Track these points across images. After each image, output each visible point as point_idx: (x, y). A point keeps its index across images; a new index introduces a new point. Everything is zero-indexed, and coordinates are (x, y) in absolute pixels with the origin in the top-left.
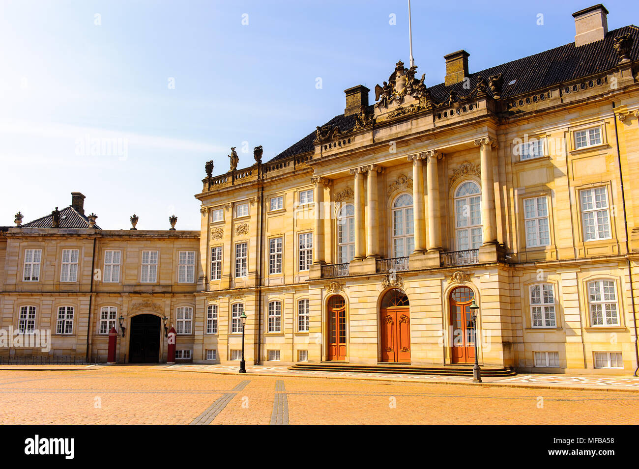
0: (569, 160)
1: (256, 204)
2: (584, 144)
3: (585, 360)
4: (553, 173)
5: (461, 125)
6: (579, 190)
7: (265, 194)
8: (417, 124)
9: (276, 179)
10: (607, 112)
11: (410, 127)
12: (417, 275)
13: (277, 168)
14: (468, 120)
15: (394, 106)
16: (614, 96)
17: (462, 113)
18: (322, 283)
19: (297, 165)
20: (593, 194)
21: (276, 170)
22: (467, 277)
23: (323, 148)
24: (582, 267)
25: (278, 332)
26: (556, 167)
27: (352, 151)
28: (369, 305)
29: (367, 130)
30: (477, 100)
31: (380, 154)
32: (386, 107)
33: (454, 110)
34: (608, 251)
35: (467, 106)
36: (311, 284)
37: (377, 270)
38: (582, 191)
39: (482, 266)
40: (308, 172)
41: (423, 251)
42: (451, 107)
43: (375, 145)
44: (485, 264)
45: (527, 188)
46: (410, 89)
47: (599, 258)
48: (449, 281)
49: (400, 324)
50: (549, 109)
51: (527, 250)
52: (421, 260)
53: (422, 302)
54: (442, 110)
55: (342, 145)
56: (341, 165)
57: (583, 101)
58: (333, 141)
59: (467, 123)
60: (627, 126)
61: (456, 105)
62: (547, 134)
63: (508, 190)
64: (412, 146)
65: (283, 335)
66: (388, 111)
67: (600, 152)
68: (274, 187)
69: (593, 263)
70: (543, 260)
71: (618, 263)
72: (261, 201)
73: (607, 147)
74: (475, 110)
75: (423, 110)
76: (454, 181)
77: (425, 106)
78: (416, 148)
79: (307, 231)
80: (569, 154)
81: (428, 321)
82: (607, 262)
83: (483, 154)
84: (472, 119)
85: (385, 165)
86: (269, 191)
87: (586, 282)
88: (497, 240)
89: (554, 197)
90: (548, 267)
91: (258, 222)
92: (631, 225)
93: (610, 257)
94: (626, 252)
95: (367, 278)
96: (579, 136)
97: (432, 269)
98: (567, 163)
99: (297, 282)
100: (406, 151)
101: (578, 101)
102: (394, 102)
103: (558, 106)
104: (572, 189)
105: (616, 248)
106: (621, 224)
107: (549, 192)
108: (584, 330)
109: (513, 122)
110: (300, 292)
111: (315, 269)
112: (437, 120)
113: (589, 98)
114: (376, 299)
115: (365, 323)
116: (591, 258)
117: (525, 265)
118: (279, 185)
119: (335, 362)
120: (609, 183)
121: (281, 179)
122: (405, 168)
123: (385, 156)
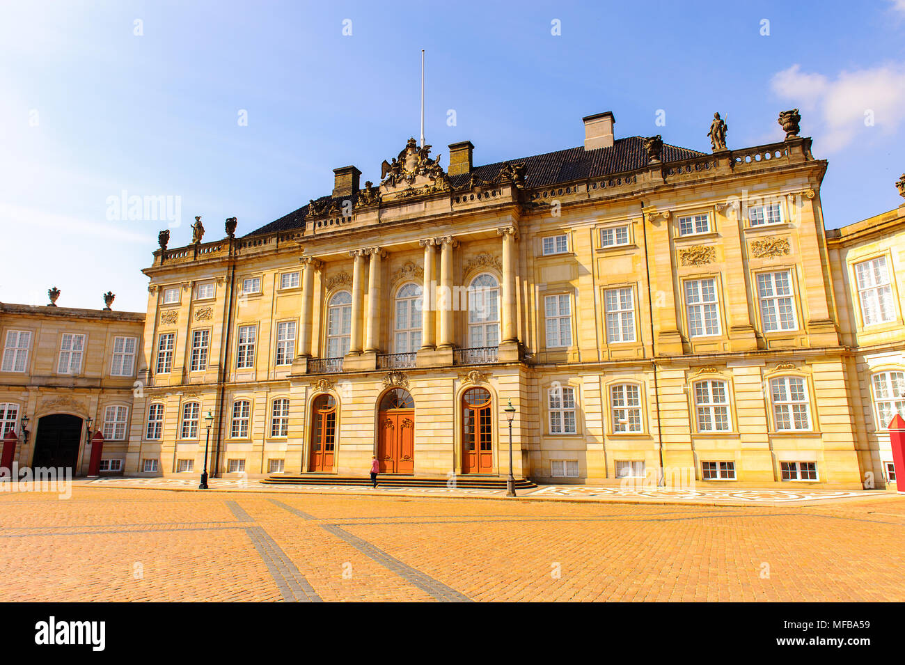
0: (595, 257)
1: (224, 285)
2: (611, 243)
3: (606, 469)
4: (578, 270)
5: (483, 211)
6: (604, 289)
7: (238, 273)
8: (432, 207)
9: (254, 256)
10: (635, 211)
11: (423, 209)
12: (426, 374)
13: (255, 245)
14: (492, 207)
15: (403, 186)
16: (644, 196)
17: (483, 198)
18: (307, 380)
19: (280, 243)
20: (618, 294)
21: (253, 247)
22: (484, 377)
23: (317, 225)
24: (605, 370)
25: (244, 438)
26: (581, 265)
27: (353, 230)
28: (366, 407)
29: (373, 209)
30: (501, 186)
31: (387, 236)
32: (394, 186)
33: (475, 195)
34: (632, 354)
35: (490, 192)
36: (293, 381)
37: (378, 367)
38: (608, 291)
39: (502, 365)
40: (294, 252)
41: (433, 346)
42: (471, 192)
43: (383, 225)
44: (506, 364)
45: (549, 284)
46: (423, 169)
47: (624, 361)
48: (463, 381)
49: (402, 429)
50: (577, 203)
51: (547, 350)
52: (430, 357)
53: (430, 405)
54: (462, 194)
55: (341, 224)
56: (337, 246)
57: (612, 198)
58: (330, 217)
59: (490, 209)
60: (656, 227)
61: (477, 189)
62: (573, 229)
63: (529, 286)
64: (426, 230)
65: (250, 441)
66: (397, 190)
67: (627, 252)
68: (250, 266)
69: (617, 366)
70: (564, 362)
71: (643, 367)
72: (232, 281)
73: (633, 247)
74: (498, 196)
75: (440, 192)
76: (469, 272)
77: (441, 187)
78: (430, 233)
79: (290, 319)
80: (594, 252)
81: (437, 426)
82: (632, 365)
83: (506, 244)
84: (496, 206)
85: (392, 250)
86: (242, 270)
87: (610, 386)
88: (517, 338)
89: (577, 295)
90: (569, 369)
91: (225, 306)
92: (657, 328)
93: (636, 360)
94: (651, 357)
95: (364, 375)
96: (606, 234)
97: (444, 367)
98: (592, 261)
99: (272, 379)
100: (418, 235)
101: (608, 198)
102: (403, 181)
103: (586, 201)
104: (597, 288)
105: (641, 352)
106: (646, 327)
107: (572, 290)
108: (606, 437)
109: (537, 214)
110: (276, 390)
111: (299, 363)
112: (455, 204)
113: (618, 196)
114: (375, 400)
115: (360, 427)
116: (616, 361)
117: (545, 367)
118: (256, 265)
119: (319, 473)
120: (636, 284)
121: (259, 257)
122: (413, 254)
123: (393, 239)
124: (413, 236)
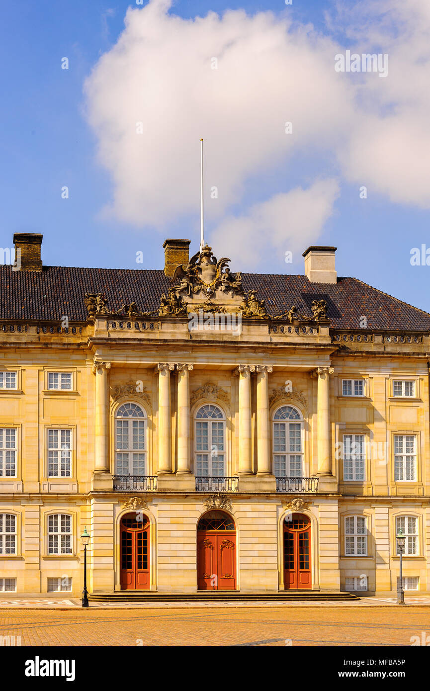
8: (249, 331)
15: (202, 298)
17: (301, 334)
18: (114, 497)
22: (307, 505)
23: (110, 326)
26: (376, 410)
28: (186, 527)
29: (179, 320)
32: (192, 296)
33: (293, 329)
35: (307, 328)
41: (252, 473)
42: (290, 324)
43: (194, 341)
45: (347, 424)
48: (286, 507)
49: (222, 549)
53: (254, 528)
54: (280, 324)
55: (141, 330)
58: (126, 320)
62: (370, 376)
64: (244, 354)
74: (316, 334)
75: (257, 318)
76: (275, 402)
77: (257, 312)
78: (249, 358)
79: (63, 427)
95: (183, 496)
96: (397, 385)
97: (267, 493)
98: (386, 408)
107: (368, 432)
111: (103, 478)
112: (273, 333)
115: (179, 547)
122: (215, 375)
123: (208, 358)
124: (230, 358)
